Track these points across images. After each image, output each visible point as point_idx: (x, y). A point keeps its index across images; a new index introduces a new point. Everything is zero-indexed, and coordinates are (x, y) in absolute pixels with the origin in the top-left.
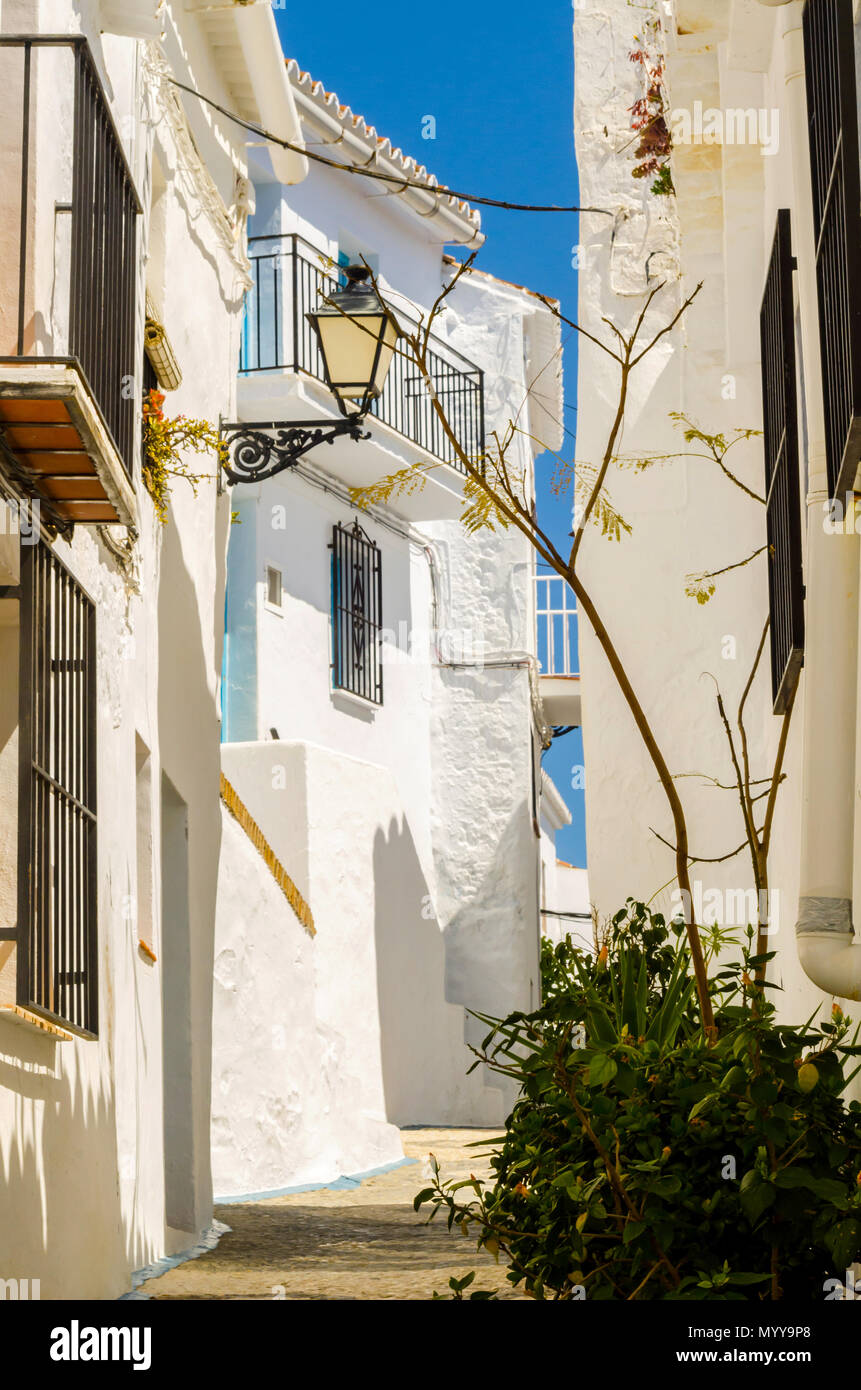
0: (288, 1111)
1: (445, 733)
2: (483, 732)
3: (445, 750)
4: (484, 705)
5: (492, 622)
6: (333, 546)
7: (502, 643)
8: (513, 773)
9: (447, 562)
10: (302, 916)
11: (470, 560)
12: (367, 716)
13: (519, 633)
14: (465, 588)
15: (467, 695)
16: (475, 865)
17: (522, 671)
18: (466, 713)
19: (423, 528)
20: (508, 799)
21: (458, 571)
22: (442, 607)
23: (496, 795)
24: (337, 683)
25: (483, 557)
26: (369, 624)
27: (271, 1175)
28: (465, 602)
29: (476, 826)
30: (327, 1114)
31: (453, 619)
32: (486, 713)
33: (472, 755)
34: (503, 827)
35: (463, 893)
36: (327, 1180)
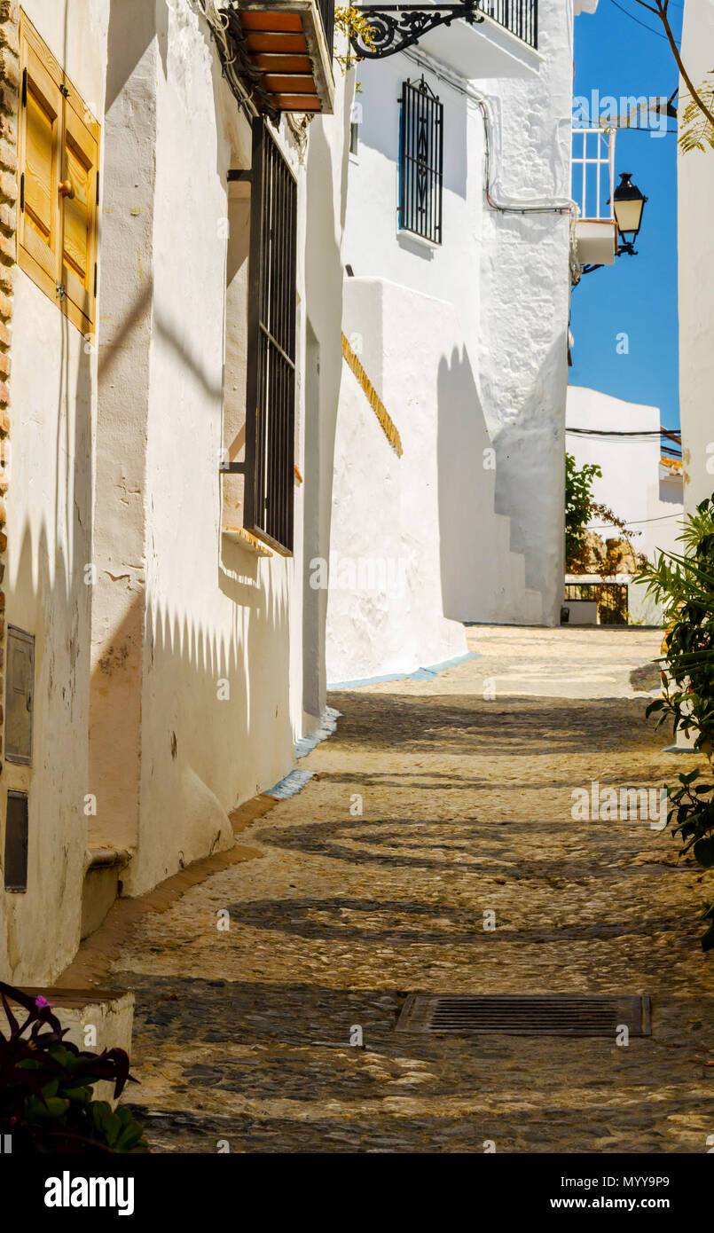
0: (377, 610)
1: (494, 270)
2: (527, 270)
3: (493, 285)
4: (528, 246)
5: (539, 171)
6: (402, 101)
7: (547, 191)
8: (553, 307)
9: (499, 116)
10: (392, 438)
11: (519, 114)
12: (427, 254)
13: (562, 181)
14: (515, 140)
15: (514, 236)
16: (517, 390)
17: (563, 216)
18: (512, 252)
19: (479, 85)
20: (549, 331)
21: (509, 124)
22: (493, 156)
23: (537, 327)
24: (402, 225)
25: (532, 112)
26: (432, 171)
27: (362, 666)
28: (515, 153)
29: (519, 354)
30: (408, 613)
31: (504, 168)
32: (530, 253)
33: (517, 290)
34: (544, 356)
35: (506, 415)
36: (409, 672)
